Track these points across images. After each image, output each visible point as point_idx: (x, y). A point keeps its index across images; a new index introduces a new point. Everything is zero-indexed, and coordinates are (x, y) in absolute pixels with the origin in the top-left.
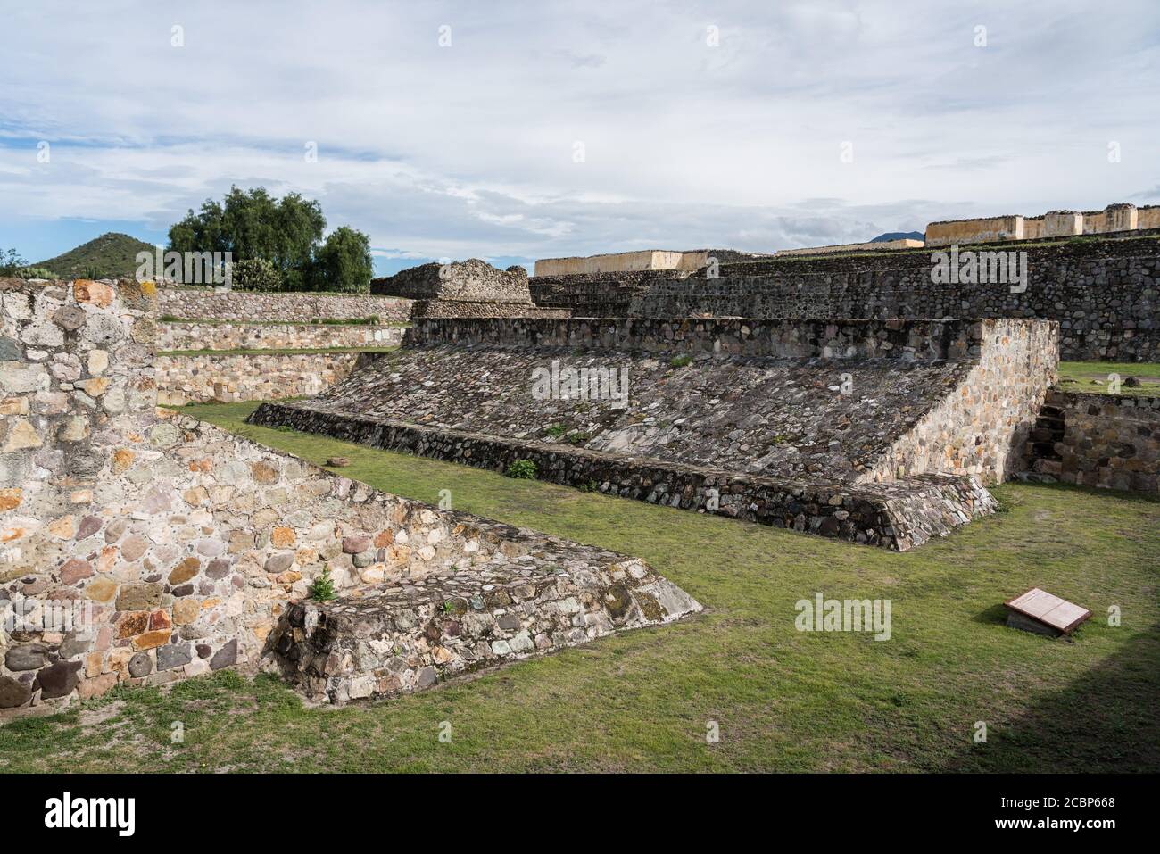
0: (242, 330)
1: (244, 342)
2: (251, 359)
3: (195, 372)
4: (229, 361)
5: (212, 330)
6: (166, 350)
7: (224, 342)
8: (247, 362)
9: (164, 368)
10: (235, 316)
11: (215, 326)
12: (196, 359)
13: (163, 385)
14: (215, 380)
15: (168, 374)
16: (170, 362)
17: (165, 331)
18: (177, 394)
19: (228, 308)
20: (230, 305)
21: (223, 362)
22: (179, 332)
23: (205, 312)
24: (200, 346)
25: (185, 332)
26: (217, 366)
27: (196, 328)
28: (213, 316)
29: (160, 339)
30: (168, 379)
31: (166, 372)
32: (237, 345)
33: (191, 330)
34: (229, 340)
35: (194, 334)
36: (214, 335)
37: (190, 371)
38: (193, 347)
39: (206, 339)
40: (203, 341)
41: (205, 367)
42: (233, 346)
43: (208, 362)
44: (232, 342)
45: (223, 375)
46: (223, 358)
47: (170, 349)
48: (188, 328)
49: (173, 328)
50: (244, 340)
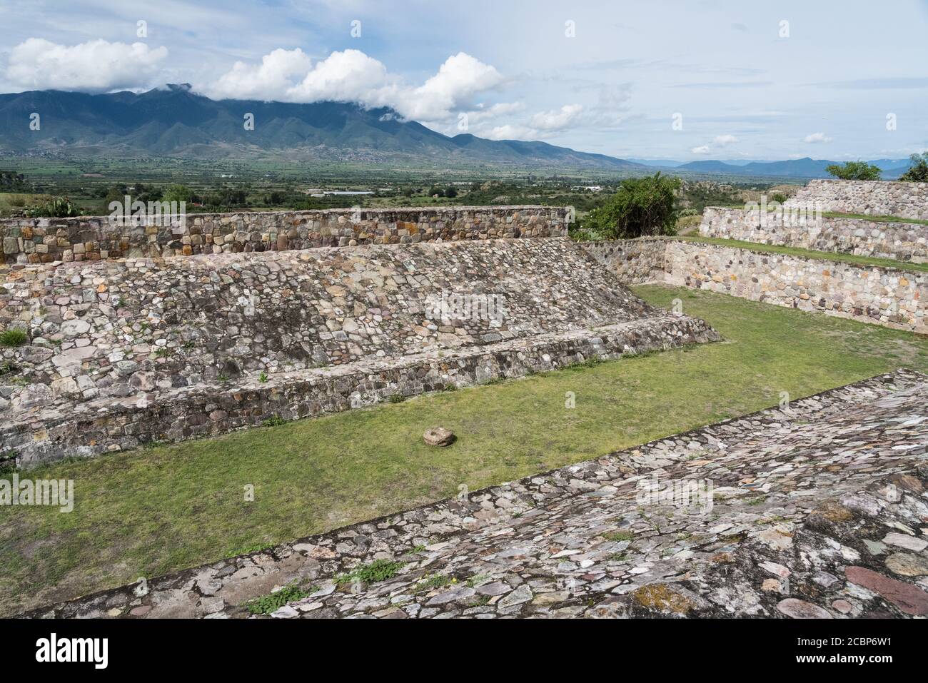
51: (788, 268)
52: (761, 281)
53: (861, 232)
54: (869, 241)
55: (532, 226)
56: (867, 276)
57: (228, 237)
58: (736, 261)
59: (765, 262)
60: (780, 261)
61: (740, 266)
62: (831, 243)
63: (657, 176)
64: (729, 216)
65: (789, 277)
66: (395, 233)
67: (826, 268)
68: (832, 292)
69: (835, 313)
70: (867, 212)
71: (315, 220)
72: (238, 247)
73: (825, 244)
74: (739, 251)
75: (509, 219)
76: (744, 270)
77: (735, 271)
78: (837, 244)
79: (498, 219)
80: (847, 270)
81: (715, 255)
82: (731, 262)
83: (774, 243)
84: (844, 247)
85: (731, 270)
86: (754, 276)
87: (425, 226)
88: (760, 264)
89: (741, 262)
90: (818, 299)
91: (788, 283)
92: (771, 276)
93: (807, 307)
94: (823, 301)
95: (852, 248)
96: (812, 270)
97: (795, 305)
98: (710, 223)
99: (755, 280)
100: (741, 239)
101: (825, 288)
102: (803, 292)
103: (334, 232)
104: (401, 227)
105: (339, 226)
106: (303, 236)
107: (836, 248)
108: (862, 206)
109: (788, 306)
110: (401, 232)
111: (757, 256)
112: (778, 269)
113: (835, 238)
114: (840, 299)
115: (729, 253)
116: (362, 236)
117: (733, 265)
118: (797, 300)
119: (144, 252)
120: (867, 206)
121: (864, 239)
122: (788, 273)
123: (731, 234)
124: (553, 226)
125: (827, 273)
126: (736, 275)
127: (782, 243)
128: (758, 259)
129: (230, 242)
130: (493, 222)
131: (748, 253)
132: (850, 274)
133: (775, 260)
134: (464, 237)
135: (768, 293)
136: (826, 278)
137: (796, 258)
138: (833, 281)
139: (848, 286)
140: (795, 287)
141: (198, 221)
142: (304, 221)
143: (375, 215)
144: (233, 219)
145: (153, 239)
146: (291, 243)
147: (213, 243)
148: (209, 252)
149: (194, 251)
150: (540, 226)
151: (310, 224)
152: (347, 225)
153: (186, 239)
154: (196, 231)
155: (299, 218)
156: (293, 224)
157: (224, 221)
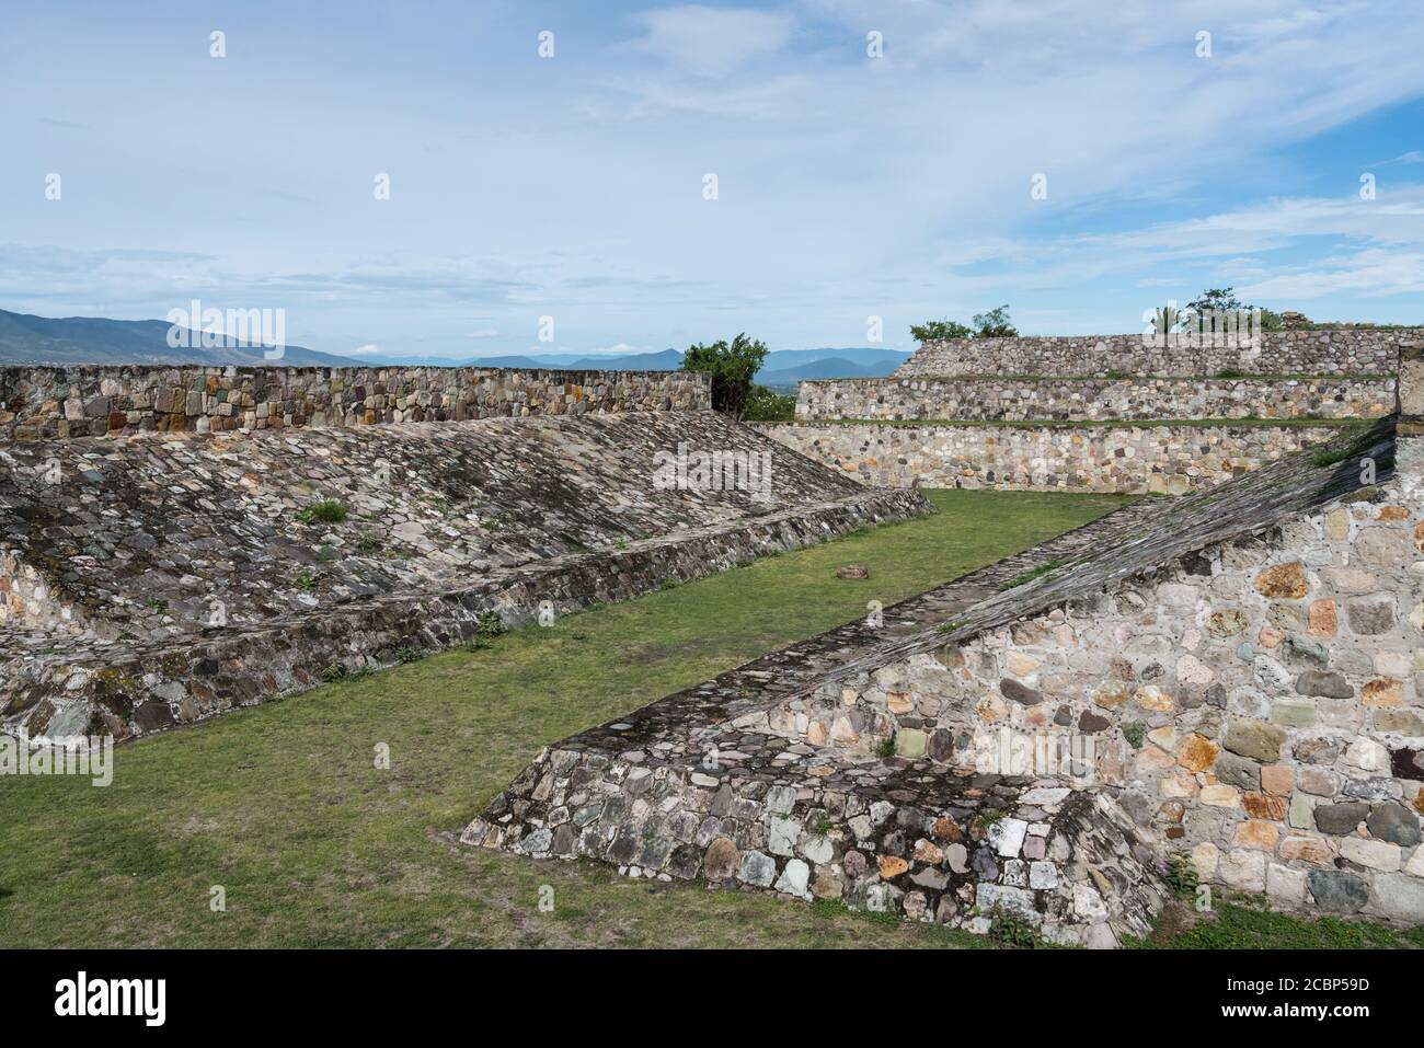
0: (1313, 389)
1: (1313, 407)
2: (1295, 433)
3: (1205, 450)
4: (1257, 435)
5: (1265, 390)
6: (1193, 418)
7: (1281, 407)
8: (1289, 438)
9: (1161, 443)
10: (1334, 367)
11: (1270, 384)
12: (1207, 431)
13: (1159, 465)
14: (1235, 462)
15: (1166, 451)
16: (1169, 435)
17: (1196, 392)
18: (1178, 478)
19: (1328, 354)
20: (1332, 350)
21: (1248, 437)
22: (1216, 393)
23: (1289, 362)
24: (1243, 413)
25: (1223, 393)
26: (1239, 442)
27: (1241, 387)
28: (1300, 368)
29: (1187, 403)
30: (1166, 458)
31: (1163, 448)
32: (1301, 411)
33: (1233, 389)
34: (1290, 403)
35: (1236, 395)
36: (1268, 397)
37: (1197, 448)
38: (1232, 414)
39: (1254, 402)
40: (1248, 405)
41: (1220, 443)
42: (1295, 413)
43: (1225, 436)
44: (1293, 408)
45: (1247, 455)
46: (1250, 431)
47: (1199, 417)
48: (1229, 387)
49: (1207, 388)
50: (1314, 404)
51: (943, 441)
52: (911, 462)
53: (1009, 394)
54: (1021, 403)
55: (682, 394)
56: (1037, 439)
57: (410, 399)
58: (874, 441)
59: (913, 437)
60: (931, 434)
61: (880, 447)
62: (977, 411)
64: (837, 390)
65: (946, 452)
66: (563, 399)
67: (989, 435)
68: (1000, 462)
69: (1007, 486)
70: (1000, 373)
71: (492, 378)
72: (419, 414)
73: (970, 411)
74: (876, 428)
75: (662, 384)
76: (887, 451)
77: (874, 454)
78: (984, 411)
79: (652, 384)
80: (1013, 434)
81: (844, 437)
82: (867, 444)
83: (904, 417)
84: (992, 413)
85: (868, 454)
86: (900, 456)
87: (589, 390)
88: (907, 440)
89: (880, 442)
90: (984, 472)
91: (945, 459)
92: (923, 454)
93: (972, 484)
94: (990, 476)
95: (1002, 413)
96: (972, 440)
97: (958, 484)
98: (810, 401)
99: (903, 462)
100: (859, 417)
101: (991, 458)
102: (965, 468)
103: (509, 395)
104: (568, 391)
105: (514, 389)
106: (480, 400)
107: (983, 416)
108: (993, 367)
109: (949, 487)
110: (570, 398)
111: (901, 431)
112: (930, 444)
113: (980, 404)
114: (1010, 468)
115: (864, 434)
116: (534, 402)
117: (870, 447)
118: (960, 478)
120: (999, 367)
121: (1014, 401)
122: (944, 447)
123: (844, 412)
124: (699, 396)
125: (991, 441)
126: (876, 458)
127: (915, 416)
128: (903, 434)
129: (411, 406)
130: (648, 387)
131: (889, 429)
132: (1017, 438)
133: (926, 433)
134: (623, 408)
135: (923, 476)
136: (990, 447)
137: (952, 428)
138: (999, 450)
139: (1017, 452)
140: (954, 462)
141: (382, 376)
142: (482, 379)
143: (546, 373)
144: (417, 373)
145: (338, 398)
146: (470, 409)
147: (395, 407)
148: (391, 420)
149: (377, 419)
150: (688, 395)
151: (488, 385)
152: (521, 387)
153: (369, 401)
154: (380, 390)
155: (478, 374)
156: (472, 383)
157: (408, 376)
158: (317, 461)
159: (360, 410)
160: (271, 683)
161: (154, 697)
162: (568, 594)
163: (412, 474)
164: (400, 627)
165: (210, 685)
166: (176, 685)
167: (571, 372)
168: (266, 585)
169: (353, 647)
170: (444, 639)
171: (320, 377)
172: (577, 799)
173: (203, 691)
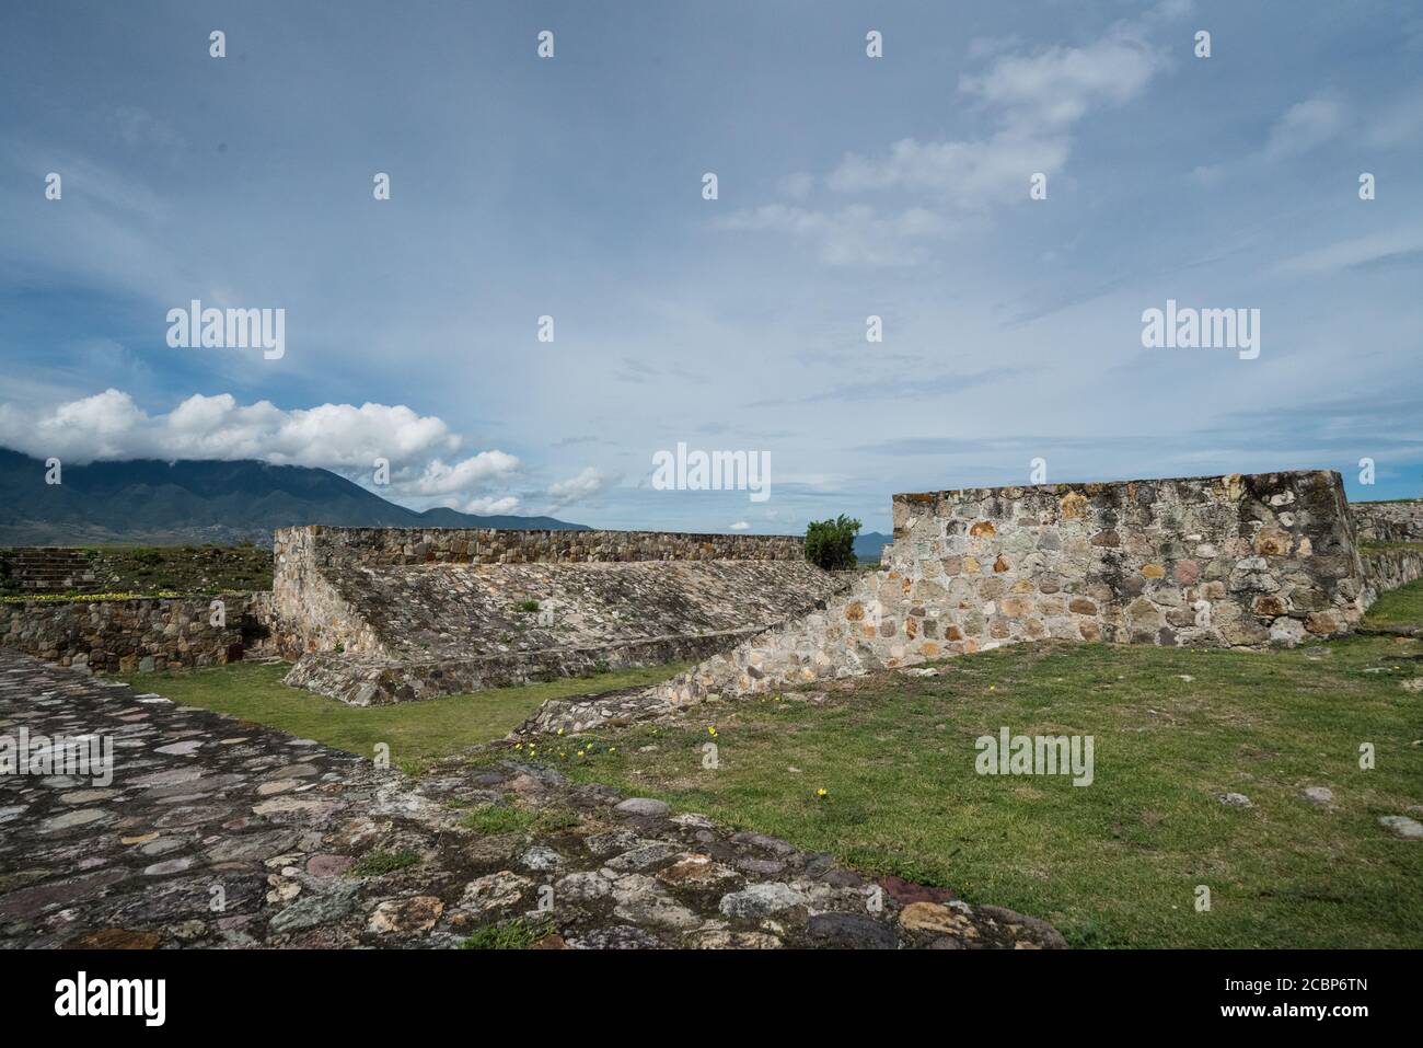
55: (782, 550)
57: (598, 549)
63: (840, 518)
66: (698, 551)
71: (650, 537)
72: (603, 557)
75: (768, 544)
79: (761, 543)
87: (715, 546)
103: (662, 548)
104: (701, 546)
105: (665, 544)
106: (642, 550)
110: (702, 551)
116: (678, 552)
119: (548, 558)
124: (795, 551)
129: (598, 553)
130: (757, 546)
134: (740, 558)
141: (581, 535)
142: (644, 538)
143: (686, 535)
144: (602, 534)
145: (554, 547)
146: (636, 556)
147: (588, 553)
148: (586, 561)
149: (577, 560)
150: (787, 551)
151: (647, 541)
152: (669, 543)
153: (573, 549)
154: (580, 543)
155: (641, 535)
156: (638, 540)
157: (597, 535)
158: (534, 581)
159: (567, 554)
160: (470, 685)
161: (407, 686)
162: (656, 655)
163: (587, 589)
164: (548, 664)
165: (437, 683)
166: (419, 681)
167: (705, 536)
168: (483, 640)
169: (518, 672)
170: (572, 673)
171: (544, 535)
172: (554, 722)
173: (432, 685)
